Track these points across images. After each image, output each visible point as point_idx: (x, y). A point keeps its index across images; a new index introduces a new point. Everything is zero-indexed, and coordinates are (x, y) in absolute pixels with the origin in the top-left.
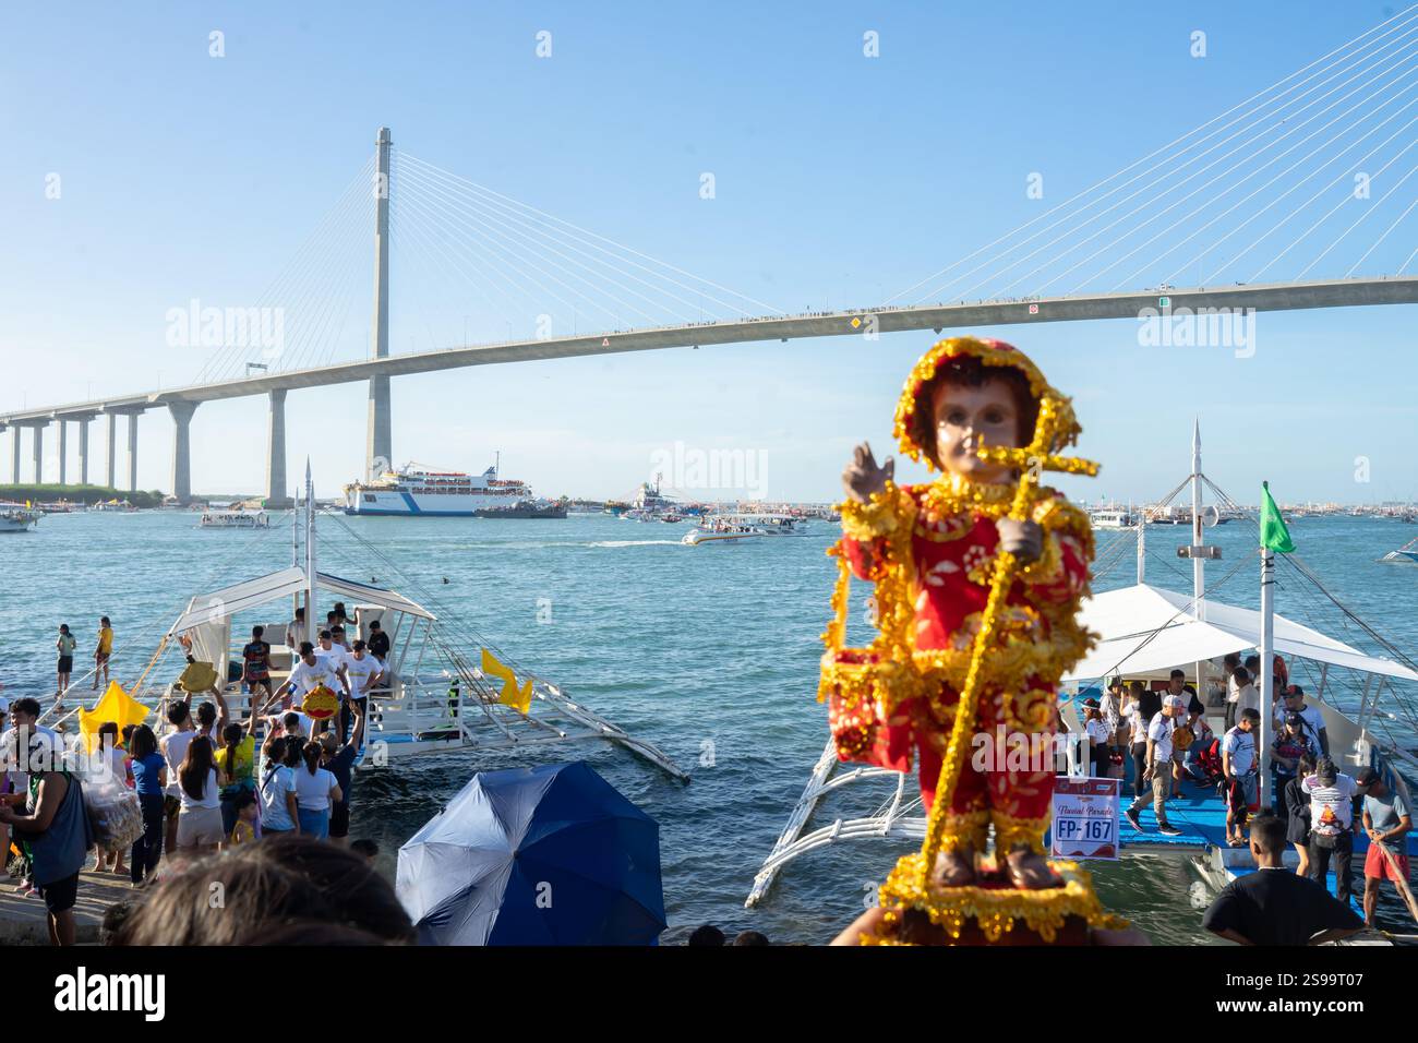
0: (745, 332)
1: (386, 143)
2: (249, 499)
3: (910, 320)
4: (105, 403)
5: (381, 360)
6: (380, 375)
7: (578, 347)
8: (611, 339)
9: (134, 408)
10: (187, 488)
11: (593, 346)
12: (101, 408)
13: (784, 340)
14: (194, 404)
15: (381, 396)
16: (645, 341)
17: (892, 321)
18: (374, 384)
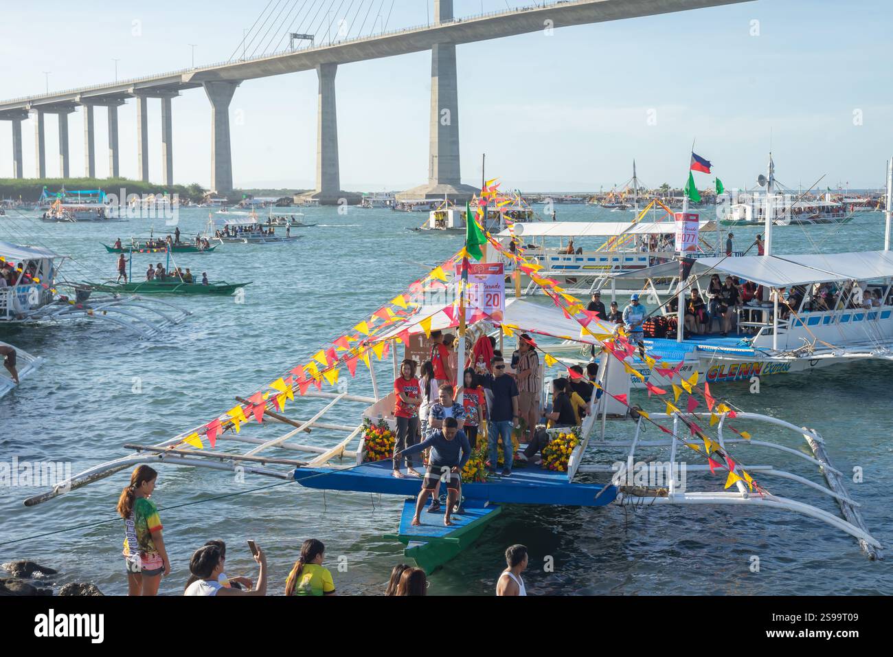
2: (299, 193)
4: (135, 84)
5: (444, 25)
6: (444, 42)
9: (167, 89)
10: (230, 182)
12: (131, 90)
14: (234, 83)
18: (437, 56)
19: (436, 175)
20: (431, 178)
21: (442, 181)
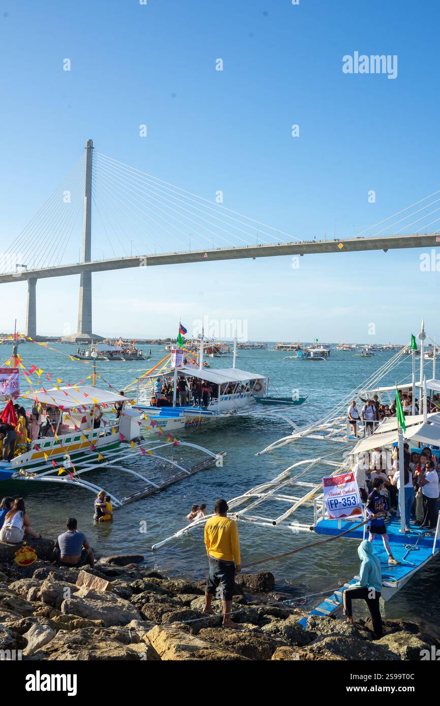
0: (280, 250)
1: (90, 147)
3: (370, 245)
5: (87, 263)
6: (86, 271)
7: (191, 258)
8: (208, 253)
11: (199, 257)
13: (302, 255)
15: (87, 284)
16: (227, 255)
17: (360, 245)
18: (83, 277)
19: (81, 329)
20: (79, 331)
21: (83, 332)
